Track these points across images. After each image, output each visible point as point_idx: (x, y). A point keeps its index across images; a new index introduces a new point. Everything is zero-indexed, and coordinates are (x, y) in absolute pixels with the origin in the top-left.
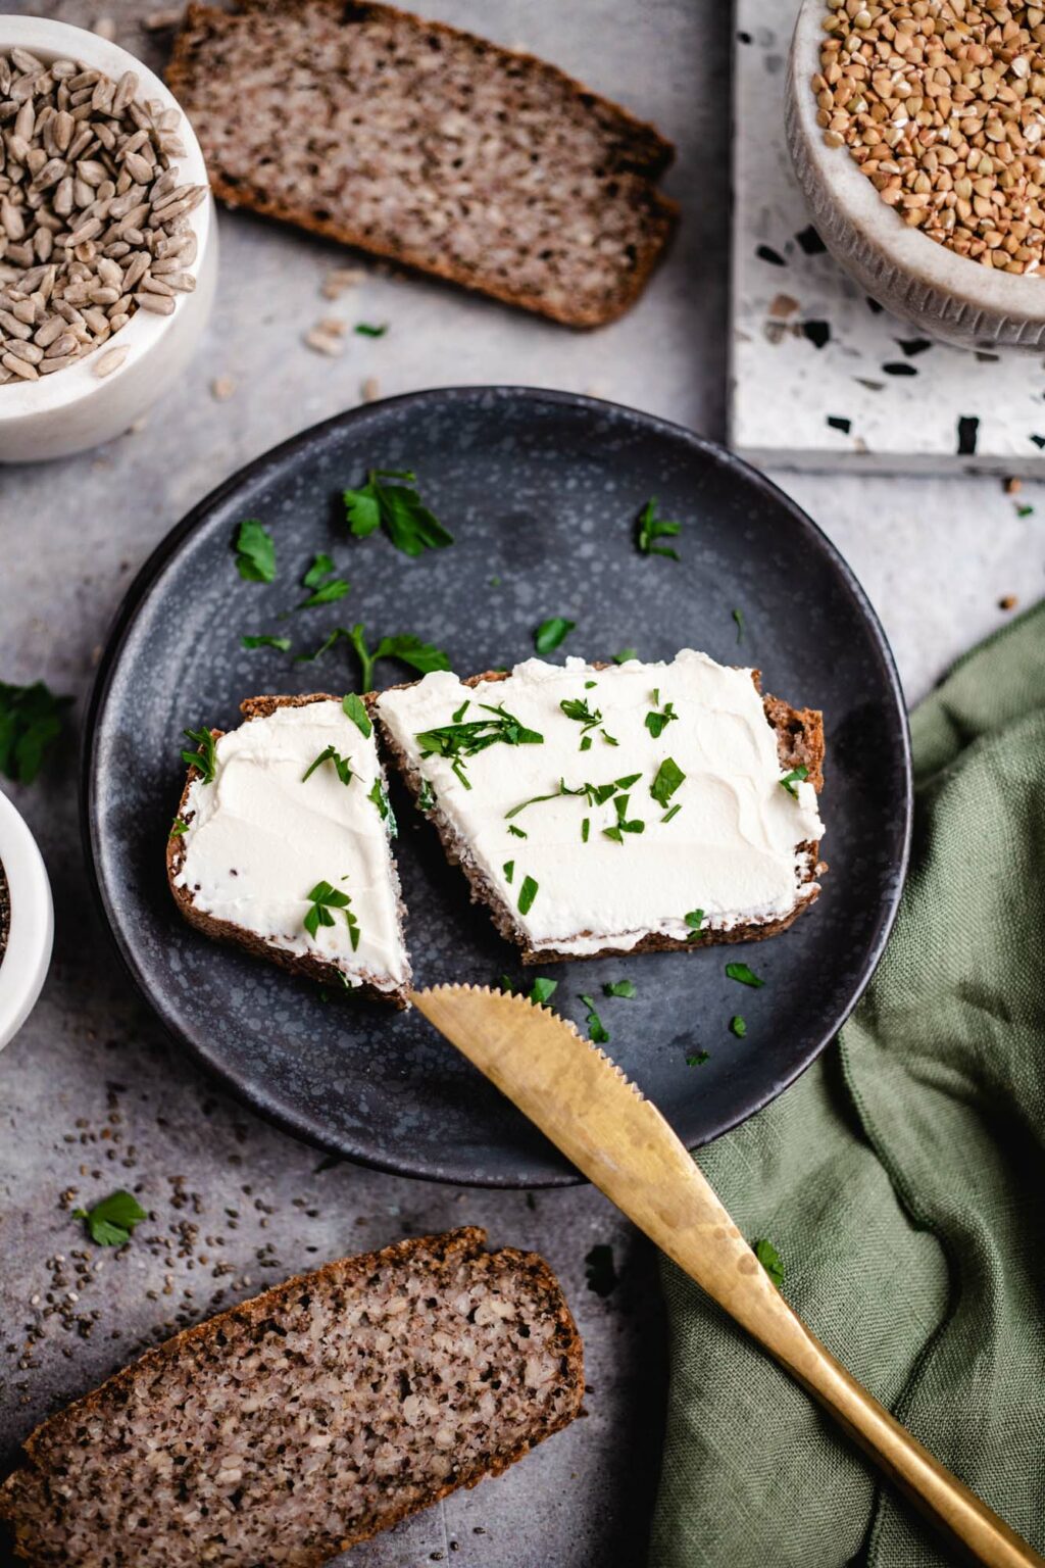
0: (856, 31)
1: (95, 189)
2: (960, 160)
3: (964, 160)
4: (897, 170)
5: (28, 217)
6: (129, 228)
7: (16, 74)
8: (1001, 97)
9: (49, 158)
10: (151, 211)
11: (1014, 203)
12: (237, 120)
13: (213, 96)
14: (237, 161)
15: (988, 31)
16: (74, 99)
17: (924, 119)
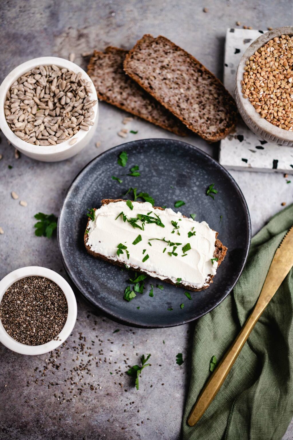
0: (252, 70)
1: (71, 99)
2: (275, 102)
3: (276, 102)
4: (260, 104)
5: (54, 104)
6: (78, 109)
7: (53, 71)
8: (285, 87)
9: (60, 91)
10: (84, 106)
11: (287, 113)
12: (104, 80)
13: (98, 73)
14: (103, 90)
15: (283, 71)
16: (67, 78)
17: (267, 92)
